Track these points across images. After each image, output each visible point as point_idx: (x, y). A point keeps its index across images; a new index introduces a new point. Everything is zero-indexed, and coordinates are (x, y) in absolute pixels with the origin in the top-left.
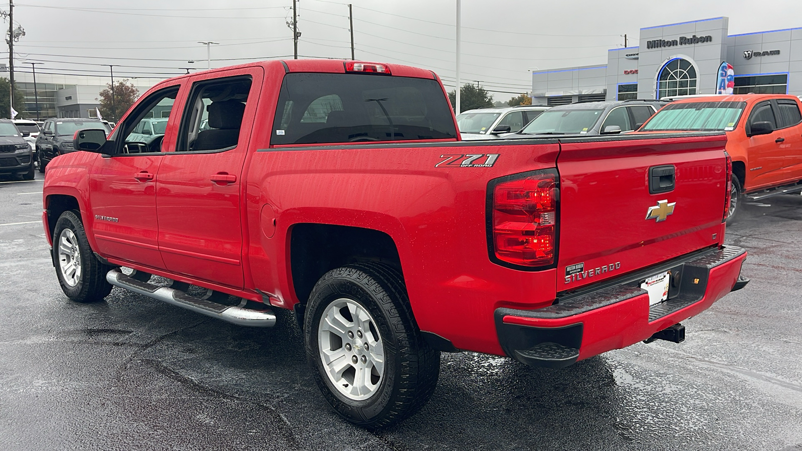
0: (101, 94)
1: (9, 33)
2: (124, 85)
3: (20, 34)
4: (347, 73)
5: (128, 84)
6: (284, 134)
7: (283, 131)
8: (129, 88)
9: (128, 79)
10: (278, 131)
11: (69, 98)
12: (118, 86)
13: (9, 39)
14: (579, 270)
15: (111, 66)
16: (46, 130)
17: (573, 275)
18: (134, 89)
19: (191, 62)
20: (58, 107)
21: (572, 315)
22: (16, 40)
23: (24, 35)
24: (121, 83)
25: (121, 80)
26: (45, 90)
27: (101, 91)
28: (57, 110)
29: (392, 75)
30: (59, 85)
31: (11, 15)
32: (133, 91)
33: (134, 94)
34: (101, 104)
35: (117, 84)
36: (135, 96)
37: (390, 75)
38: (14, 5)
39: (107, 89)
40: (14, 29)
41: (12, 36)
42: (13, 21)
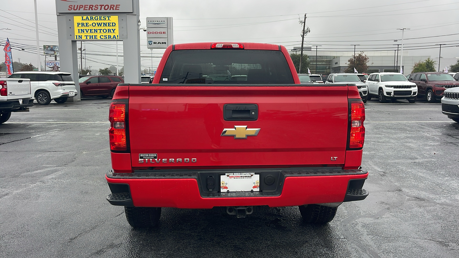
0: (349, 61)
1: (303, 31)
2: (361, 55)
3: (308, 31)
4: (211, 49)
5: (364, 55)
6: (167, 80)
7: (167, 79)
8: (364, 57)
9: (363, 52)
10: (163, 79)
11: (336, 63)
12: (358, 56)
13: (302, 34)
14: (153, 157)
15: (355, 45)
16: (330, 79)
17: (147, 160)
18: (366, 57)
19: (396, 41)
20: (332, 68)
21: (121, 179)
22: (305, 35)
23: (309, 32)
24: (360, 55)
25: (360, 53)
26: (326, 59)
27: (349, 59)
28: (331, 69)
29: (245, 49)
30: (334, 56)
31: (304, 22)
32: (366, 59)
33: (366, 60)
34: (348, 66)
35: (357, 55)
36: (367, 61)
37: (243, 49)
38: (306, 17)
39: (352, 58)
40: (305, 29)
41: (304, 32)
42: (305, 26)
